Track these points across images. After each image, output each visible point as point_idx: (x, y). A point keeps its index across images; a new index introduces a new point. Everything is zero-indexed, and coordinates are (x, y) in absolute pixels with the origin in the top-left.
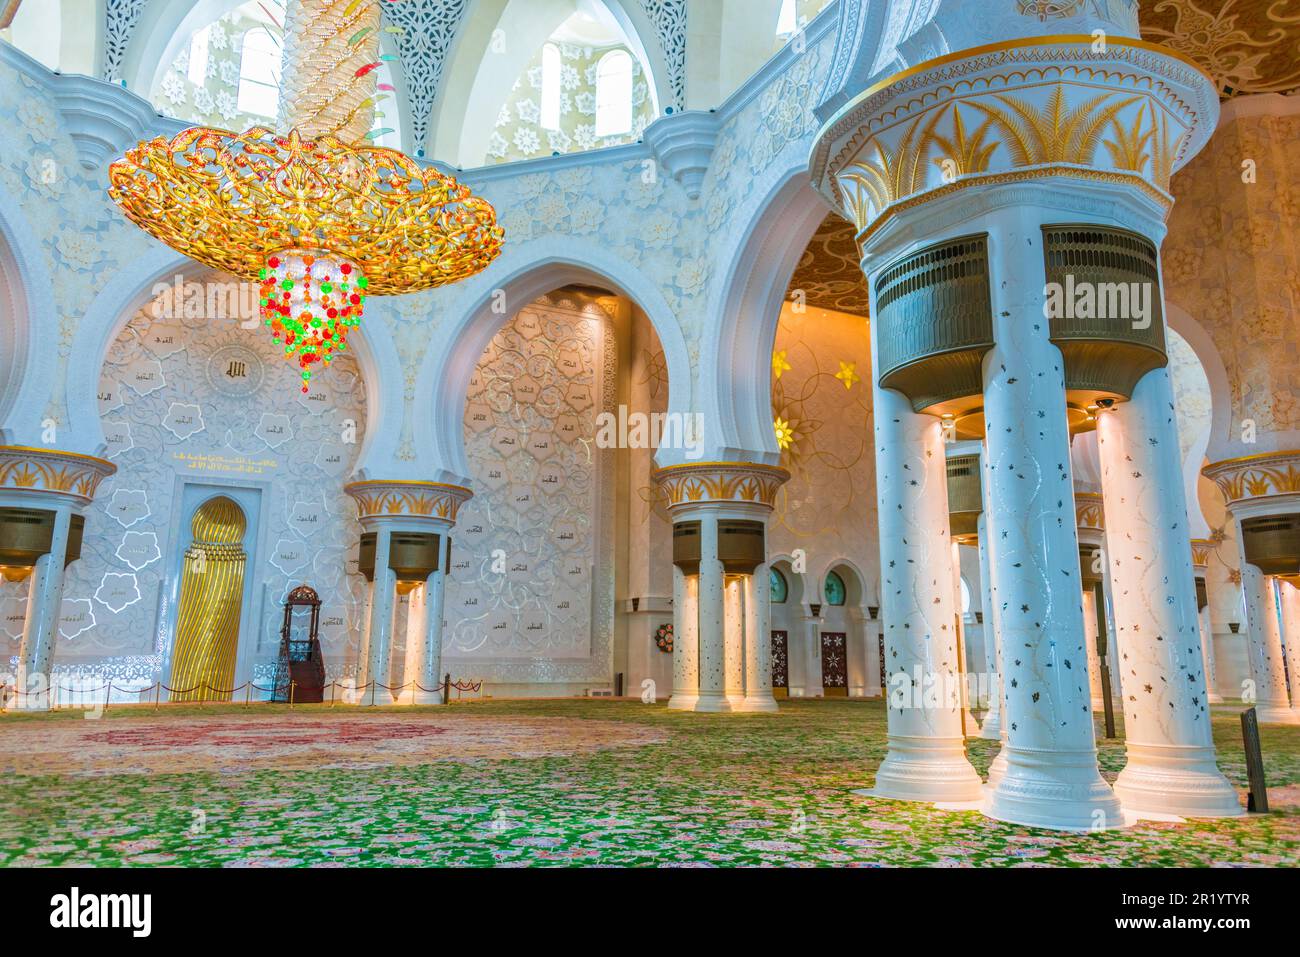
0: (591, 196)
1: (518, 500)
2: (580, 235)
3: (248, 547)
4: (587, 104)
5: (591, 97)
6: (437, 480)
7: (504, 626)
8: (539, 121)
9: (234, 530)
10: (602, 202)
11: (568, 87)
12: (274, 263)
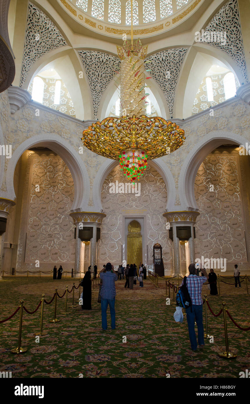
0: (223, 117)
1: (217, 214)
2: (221, 129)
3: (142, 233)
4: (222, 91)
5: (223, 89)
6: (187, 210)
7: (218, 253)
8: (207, 100)
9: (138, 229)
10: (226, 118)
11: (215, 88)
12: (124, 153)
